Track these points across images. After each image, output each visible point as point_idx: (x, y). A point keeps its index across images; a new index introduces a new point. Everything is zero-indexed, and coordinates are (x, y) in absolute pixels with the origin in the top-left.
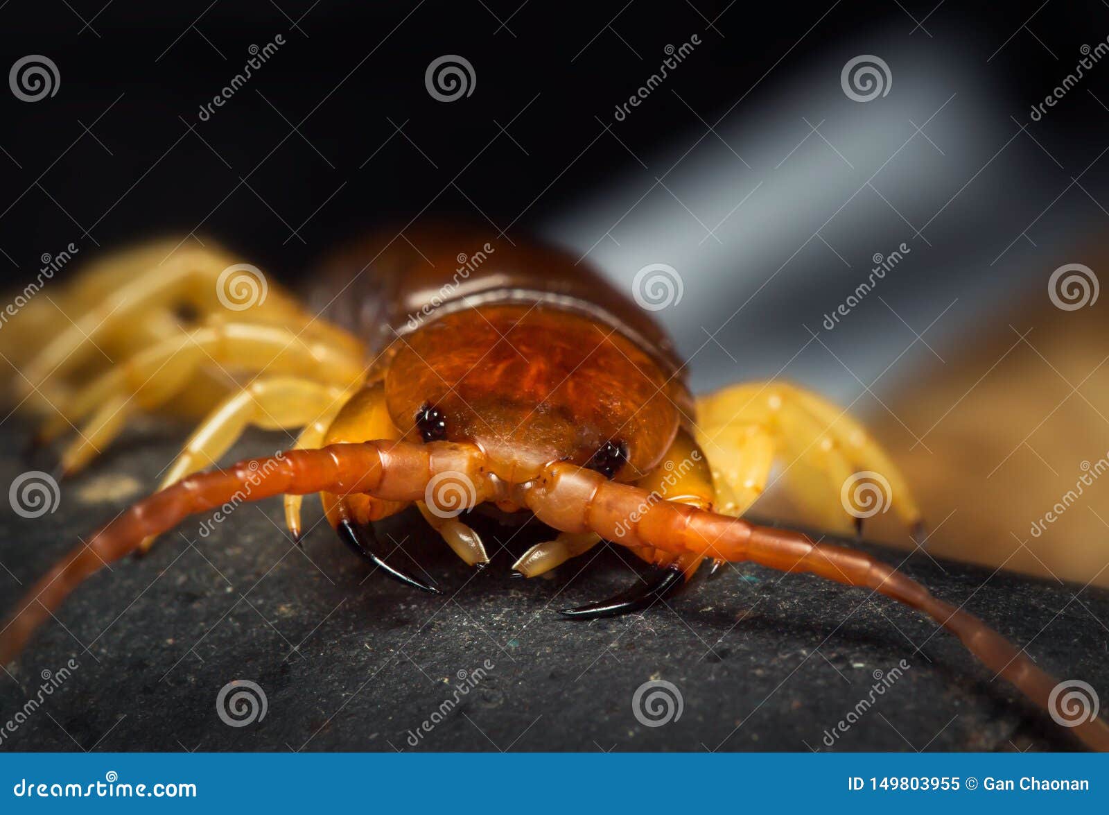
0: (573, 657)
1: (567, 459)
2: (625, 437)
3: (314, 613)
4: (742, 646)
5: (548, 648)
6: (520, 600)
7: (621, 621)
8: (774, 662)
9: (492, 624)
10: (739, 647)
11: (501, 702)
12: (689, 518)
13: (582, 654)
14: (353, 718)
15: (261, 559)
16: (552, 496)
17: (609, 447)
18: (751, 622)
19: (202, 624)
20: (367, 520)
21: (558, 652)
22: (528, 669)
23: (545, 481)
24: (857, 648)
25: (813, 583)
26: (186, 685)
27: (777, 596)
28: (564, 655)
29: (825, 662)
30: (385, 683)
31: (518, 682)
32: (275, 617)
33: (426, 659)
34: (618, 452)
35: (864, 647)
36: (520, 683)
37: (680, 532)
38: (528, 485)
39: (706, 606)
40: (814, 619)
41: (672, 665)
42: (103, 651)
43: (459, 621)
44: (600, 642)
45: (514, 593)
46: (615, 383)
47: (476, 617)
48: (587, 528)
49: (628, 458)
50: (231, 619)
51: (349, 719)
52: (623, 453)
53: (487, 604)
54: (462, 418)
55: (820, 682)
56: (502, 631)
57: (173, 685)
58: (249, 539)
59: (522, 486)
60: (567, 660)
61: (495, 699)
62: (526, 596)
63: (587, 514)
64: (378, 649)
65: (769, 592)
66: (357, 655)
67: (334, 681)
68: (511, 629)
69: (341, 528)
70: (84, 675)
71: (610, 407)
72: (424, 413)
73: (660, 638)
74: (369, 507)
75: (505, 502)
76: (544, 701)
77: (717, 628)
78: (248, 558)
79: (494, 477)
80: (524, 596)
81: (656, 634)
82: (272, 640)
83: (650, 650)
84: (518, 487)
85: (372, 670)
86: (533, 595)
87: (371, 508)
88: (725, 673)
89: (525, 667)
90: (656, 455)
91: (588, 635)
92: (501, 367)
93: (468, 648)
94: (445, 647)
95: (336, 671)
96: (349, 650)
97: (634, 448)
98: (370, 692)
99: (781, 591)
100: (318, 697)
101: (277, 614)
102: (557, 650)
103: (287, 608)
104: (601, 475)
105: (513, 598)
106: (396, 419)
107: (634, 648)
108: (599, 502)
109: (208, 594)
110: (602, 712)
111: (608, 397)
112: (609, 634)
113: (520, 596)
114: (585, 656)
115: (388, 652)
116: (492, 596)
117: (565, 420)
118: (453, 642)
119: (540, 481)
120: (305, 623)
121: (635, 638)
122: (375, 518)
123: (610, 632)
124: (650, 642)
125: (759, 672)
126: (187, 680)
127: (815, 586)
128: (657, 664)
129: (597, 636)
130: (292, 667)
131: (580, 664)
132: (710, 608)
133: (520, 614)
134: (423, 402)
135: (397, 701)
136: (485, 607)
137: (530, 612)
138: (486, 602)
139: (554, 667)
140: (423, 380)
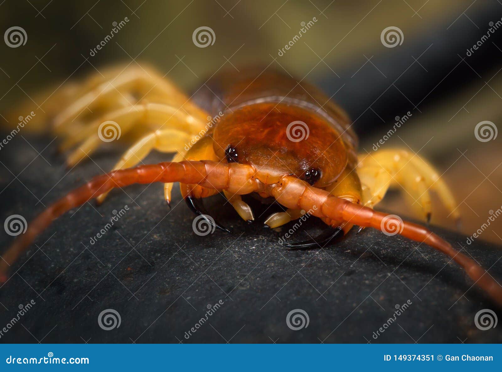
0: (283, 268)
1: (292, 174)
2: (321, 166)
3: (169, 239)
4: (361, 269)
5: (273, 264)
6: (263, 241)
7: (307, 254)
8: (375, 278)
9: (249, 251)
10: (359, 270)
11: (248, 287)
12: (345, 205)
13: (288, 267)
14: (180, 289)
15: (149, 212)
16: (284, 191)
17: (313, 171)
18: (367, 258)
19: (118, 240)
20: (200, 197)
21: (277, 266)
22: (263, 272)
23: (281, 184)
24: (414, 274)
25: (398, 242)
26: (107, 268)
27: (381, 247)
28: (279, 267)
29: (398, 280)
30: (197, 274)
31: (257, 278)
32: (151, 240)
33: (217, 265)
34: (316, 173)
35: (417, 274)
36: (258, 279)
37: (341, 212)
38: (274, 185)
39: (347, 250)
40: (396, 259)
41: (328, 276)
42: (72, 249)
43: (234, 248)
44: (297, 262)
45: (262, 237)
46: (319, 142)
47: (242, 247)
48: (299, 207)
49: (321, 176)
50: (131, 239)
51: (178, 289)
52: (319, 174)
53: (248, 241)
54: (245, 153)
55: (394, 289)
56: (253, 254)
57: (101, 267)
58: (145, 203)
59: (271, 185)
60: (281, 270)
61: (245, 285)
62: (266, 239)
63: (300, 201)
64: (196, 258)
65: (378, 245)
66: (186, 260)
67: (174, 271)
68: (257, 254)
69: (187, 200)
70: (61, 260)
71: (315, 152)
72: (229, 149)
73: (324, 263)
74: (201, 191)
75: (262, 193)
76: (268, 288)
77: (351, 260)
78: (143, 211)
79: (258, 181)
80: (265, 239)
81: (323, 261)
82: (148, 250)
83: (319, 268)
84: (269, 186)
85: (192, 268)
86: (269, 238)
87: (202, 192)
88: (352, 281)
89: (261, 272)
90: (335, 176)
91: (292, 259)
92: (266, 131)
93: (237, 261)
94: (226, 260)
95: (175, 267)
96: (182, 258)
97: (324, 172)
98: (190, 278)
99: (383, 245)
100: (166, 278)
101: (152, 238)
102: (277, 265)
103: (157, 236)
104: (308, 183)
105: (261, 239)
106: (216, 151)
107: (311, 267)
108: (305, 195)
109: (123, 227)
110: (293, 295)
111: (315, 147)
112: (301, 259)
113: (264, 238)
114: (289, 268)
115: (200, 260)
116: (251, 238)
117: (293, 157)
118: (230, 257)
119: (279, 184)
120: (164, 244)
121: (313, 262)
122: (203, 196)
123: (302, 258)
124: (319, 264)
125: (367, 282)
126: (107, 266)
127: (399, 244)
128: (321, 275)
129: (296, 260)
130: (156, 263)
131: (286, 272)
132: (349, 251)
133: (262, 247)
134: (229, 145)
135: (201, 283)
136: (247, 242)
137: (267, 247)
138: (248, 240)
139: (274, 273)
140: (230, 134)
